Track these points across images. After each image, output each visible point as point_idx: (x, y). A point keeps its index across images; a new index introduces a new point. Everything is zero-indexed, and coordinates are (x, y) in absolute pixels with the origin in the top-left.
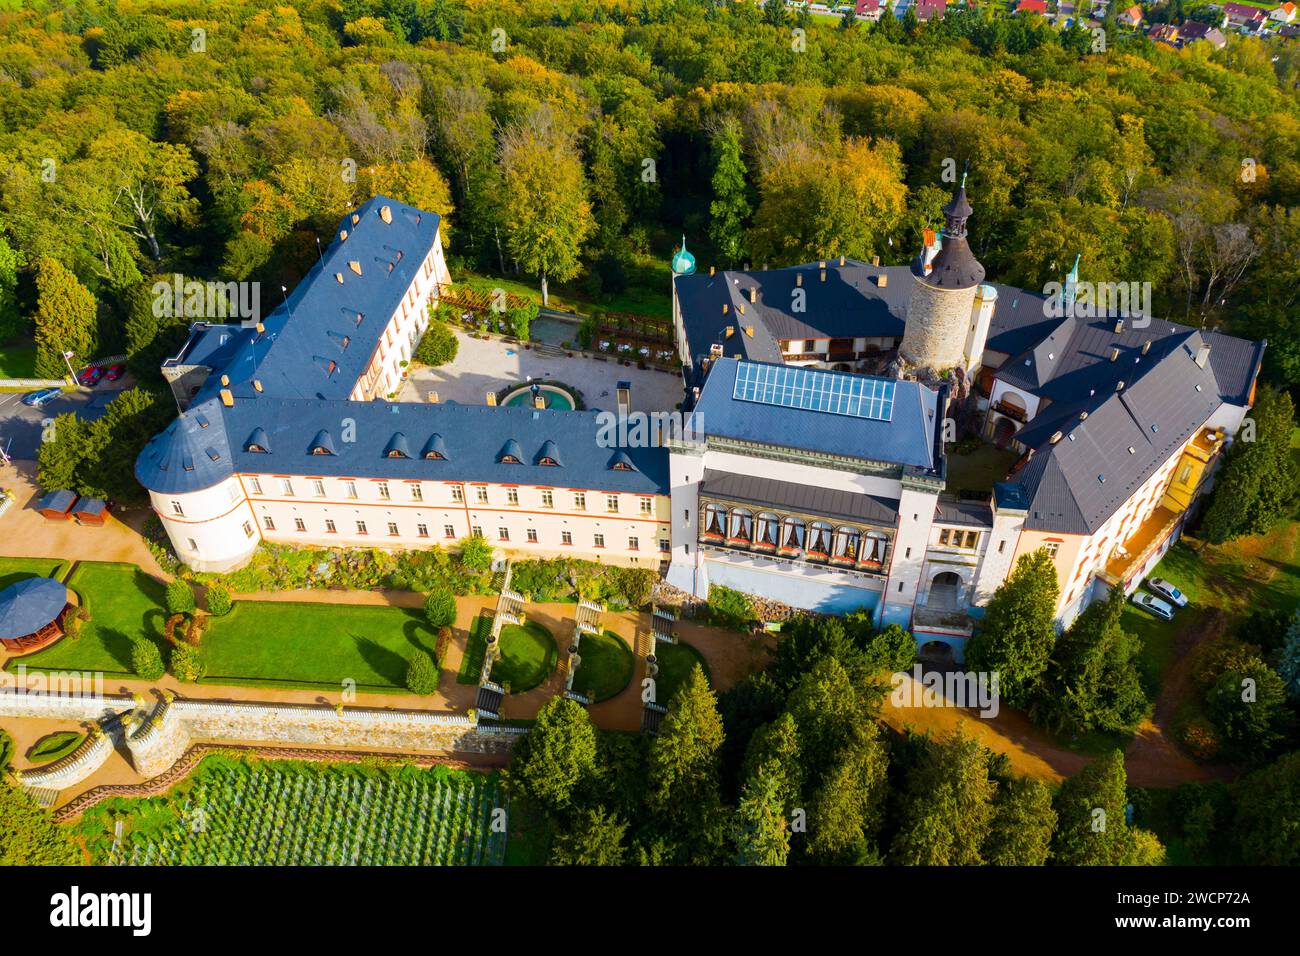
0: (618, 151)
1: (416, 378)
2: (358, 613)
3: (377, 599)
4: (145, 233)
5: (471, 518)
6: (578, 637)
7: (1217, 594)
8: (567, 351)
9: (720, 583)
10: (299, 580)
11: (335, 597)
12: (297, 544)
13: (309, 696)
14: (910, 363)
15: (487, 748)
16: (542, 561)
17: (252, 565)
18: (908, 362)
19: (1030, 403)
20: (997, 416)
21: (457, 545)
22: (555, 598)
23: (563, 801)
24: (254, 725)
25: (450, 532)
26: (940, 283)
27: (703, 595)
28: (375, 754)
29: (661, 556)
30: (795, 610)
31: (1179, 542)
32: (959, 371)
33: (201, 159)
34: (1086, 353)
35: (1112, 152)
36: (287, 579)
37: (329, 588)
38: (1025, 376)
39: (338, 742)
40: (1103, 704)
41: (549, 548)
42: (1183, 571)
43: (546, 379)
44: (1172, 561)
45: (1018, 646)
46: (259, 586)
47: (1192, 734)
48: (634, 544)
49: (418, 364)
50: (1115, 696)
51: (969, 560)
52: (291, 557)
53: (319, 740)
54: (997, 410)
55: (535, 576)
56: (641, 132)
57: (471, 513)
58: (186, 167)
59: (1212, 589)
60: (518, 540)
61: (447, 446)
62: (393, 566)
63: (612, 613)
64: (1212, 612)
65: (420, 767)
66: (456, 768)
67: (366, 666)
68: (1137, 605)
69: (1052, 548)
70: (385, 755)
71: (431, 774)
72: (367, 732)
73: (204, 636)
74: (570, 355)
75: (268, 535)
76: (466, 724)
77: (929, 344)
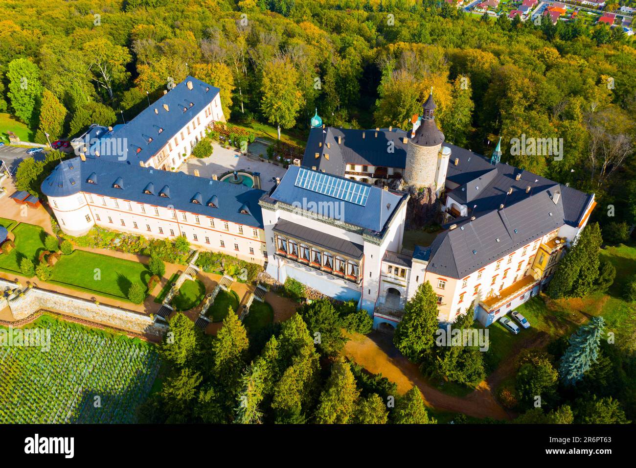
0: (338, 70)
1: (190, 162)
2: (124, 263)
3: (135, 259)
4: (107, 86)
5: (181, 228)
6: (217, 291)
7: (549, 325)
8: (261, 159)
9: (292, 277)
10: (106, 244)
11: (118, 255)
12: (109, 229)
13: (88, 295)
14: (406, 182)
15: (159, 334)
16: (212, 253)
17: (88, 235)
18: (405, 182)
19: (463, 211)
20: (448, 215)
21: (174, 239)
22: (214, 271)
23: (180, 364)
24: (64, 305)
25: (173, 234)
26: (417, 143)
27: (283, 281)
28: (112, 328)
29: (264, 259)
30: (324, 296)
31: (538, 296)
32: (429, 190)
33: (134, 55)
34: (497, 189)
35: (588, 93)
36: (101, 243)
37: (117, 250)
38: (461, 196)
39: (98, 319)
40: (459, 369)
41: (214, 247)
42: (534, 310)
43: (247, 170)
44: (531, 304)
45: (414, 330)
46: (88, 245)
47: (505, 393)
48: (252, 251)
49: (193, 156)
50: (465, 366)
51: (402, 283)
52: (105, 235)
53: (89, 316)
54: (448, 212)
55: (208, 259)
56: (352, 62)
57: (180, 225)
58: (125, 58)
59: (547, 323)
60: (201, 242)
61: (170, 192)
62: (147, 245)
63: (239, 283)
64: (542, 334)
65: (129, 337)
66: (144, 340)
67: (118, 288)
68: (501, 324)
69: (442, 283)
70: (116, 328)
71: (131, 341)
72: (110, 316)
73: (57, 263)
74: (263, 161)
75: (98, 222)
76: (150, 320)
77: (414, 173)
